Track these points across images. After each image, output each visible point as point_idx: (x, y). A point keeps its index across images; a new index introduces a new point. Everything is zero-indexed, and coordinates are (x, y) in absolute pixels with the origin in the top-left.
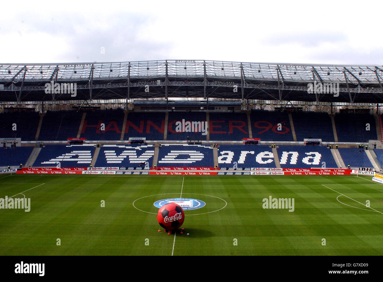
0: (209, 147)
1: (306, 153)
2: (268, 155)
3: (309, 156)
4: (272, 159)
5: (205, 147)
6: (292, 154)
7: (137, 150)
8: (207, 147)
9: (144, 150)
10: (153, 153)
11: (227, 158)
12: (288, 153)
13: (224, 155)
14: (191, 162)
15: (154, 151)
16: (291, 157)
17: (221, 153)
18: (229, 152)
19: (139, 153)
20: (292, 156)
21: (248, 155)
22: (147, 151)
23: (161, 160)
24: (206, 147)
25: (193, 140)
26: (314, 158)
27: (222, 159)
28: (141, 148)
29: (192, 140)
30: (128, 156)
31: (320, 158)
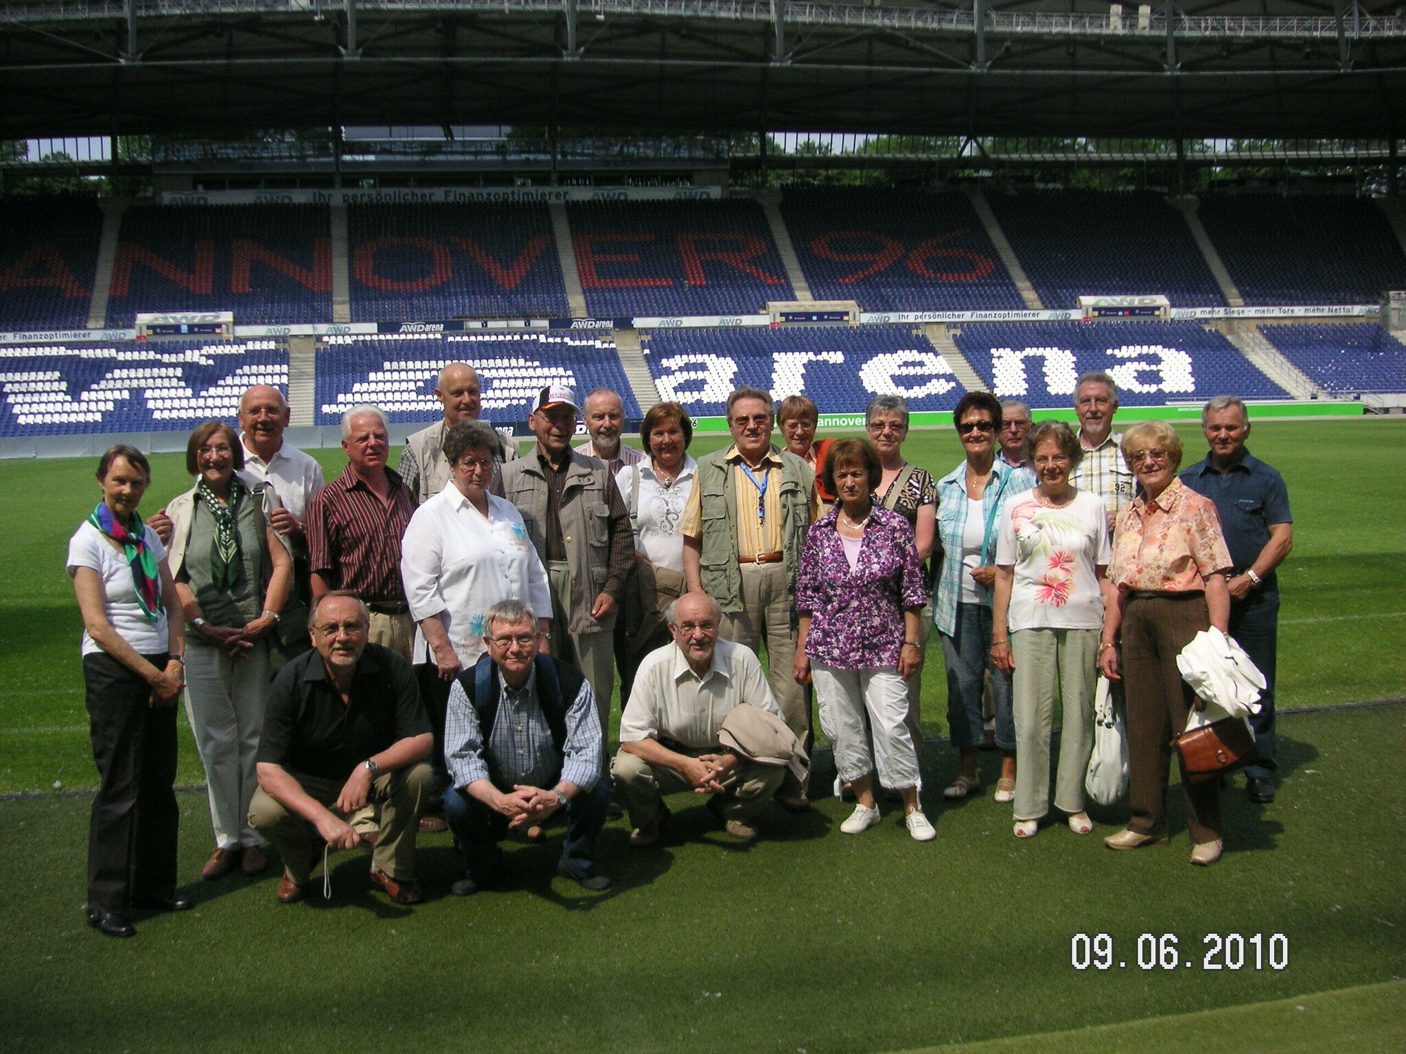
0: (591, 343)
1: (1109, 352)
2: (921, 364)
3: (1130, 359)
4: (949, 378)
5: (571, 343)
6: (1043, 358)
7: (189, 367)
8: (584, 343)
9: (226, 367)
10: (280, 374)
11: (704, 382)
12: (1020, 355)
13: (681, 369)
14: (502, 404)
15: (285, 368)
16: (1044, 369)
17: (665, 362)
18: (710, 360)
19: (198, 378)
20: (1046, 363)
21: (809, 366)
22: (246, 369)
23: (333, 401)
24: (577, 343)
25: (501, 318)
26: (1160, 367)
27: (680, 388)
28: (208, 357)
29: (493, 318)
30: (137, 393)
31: (1189, 369)
